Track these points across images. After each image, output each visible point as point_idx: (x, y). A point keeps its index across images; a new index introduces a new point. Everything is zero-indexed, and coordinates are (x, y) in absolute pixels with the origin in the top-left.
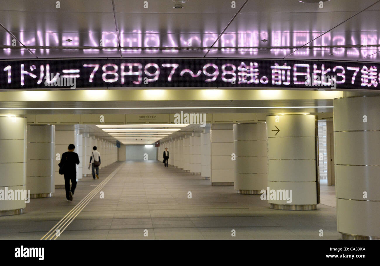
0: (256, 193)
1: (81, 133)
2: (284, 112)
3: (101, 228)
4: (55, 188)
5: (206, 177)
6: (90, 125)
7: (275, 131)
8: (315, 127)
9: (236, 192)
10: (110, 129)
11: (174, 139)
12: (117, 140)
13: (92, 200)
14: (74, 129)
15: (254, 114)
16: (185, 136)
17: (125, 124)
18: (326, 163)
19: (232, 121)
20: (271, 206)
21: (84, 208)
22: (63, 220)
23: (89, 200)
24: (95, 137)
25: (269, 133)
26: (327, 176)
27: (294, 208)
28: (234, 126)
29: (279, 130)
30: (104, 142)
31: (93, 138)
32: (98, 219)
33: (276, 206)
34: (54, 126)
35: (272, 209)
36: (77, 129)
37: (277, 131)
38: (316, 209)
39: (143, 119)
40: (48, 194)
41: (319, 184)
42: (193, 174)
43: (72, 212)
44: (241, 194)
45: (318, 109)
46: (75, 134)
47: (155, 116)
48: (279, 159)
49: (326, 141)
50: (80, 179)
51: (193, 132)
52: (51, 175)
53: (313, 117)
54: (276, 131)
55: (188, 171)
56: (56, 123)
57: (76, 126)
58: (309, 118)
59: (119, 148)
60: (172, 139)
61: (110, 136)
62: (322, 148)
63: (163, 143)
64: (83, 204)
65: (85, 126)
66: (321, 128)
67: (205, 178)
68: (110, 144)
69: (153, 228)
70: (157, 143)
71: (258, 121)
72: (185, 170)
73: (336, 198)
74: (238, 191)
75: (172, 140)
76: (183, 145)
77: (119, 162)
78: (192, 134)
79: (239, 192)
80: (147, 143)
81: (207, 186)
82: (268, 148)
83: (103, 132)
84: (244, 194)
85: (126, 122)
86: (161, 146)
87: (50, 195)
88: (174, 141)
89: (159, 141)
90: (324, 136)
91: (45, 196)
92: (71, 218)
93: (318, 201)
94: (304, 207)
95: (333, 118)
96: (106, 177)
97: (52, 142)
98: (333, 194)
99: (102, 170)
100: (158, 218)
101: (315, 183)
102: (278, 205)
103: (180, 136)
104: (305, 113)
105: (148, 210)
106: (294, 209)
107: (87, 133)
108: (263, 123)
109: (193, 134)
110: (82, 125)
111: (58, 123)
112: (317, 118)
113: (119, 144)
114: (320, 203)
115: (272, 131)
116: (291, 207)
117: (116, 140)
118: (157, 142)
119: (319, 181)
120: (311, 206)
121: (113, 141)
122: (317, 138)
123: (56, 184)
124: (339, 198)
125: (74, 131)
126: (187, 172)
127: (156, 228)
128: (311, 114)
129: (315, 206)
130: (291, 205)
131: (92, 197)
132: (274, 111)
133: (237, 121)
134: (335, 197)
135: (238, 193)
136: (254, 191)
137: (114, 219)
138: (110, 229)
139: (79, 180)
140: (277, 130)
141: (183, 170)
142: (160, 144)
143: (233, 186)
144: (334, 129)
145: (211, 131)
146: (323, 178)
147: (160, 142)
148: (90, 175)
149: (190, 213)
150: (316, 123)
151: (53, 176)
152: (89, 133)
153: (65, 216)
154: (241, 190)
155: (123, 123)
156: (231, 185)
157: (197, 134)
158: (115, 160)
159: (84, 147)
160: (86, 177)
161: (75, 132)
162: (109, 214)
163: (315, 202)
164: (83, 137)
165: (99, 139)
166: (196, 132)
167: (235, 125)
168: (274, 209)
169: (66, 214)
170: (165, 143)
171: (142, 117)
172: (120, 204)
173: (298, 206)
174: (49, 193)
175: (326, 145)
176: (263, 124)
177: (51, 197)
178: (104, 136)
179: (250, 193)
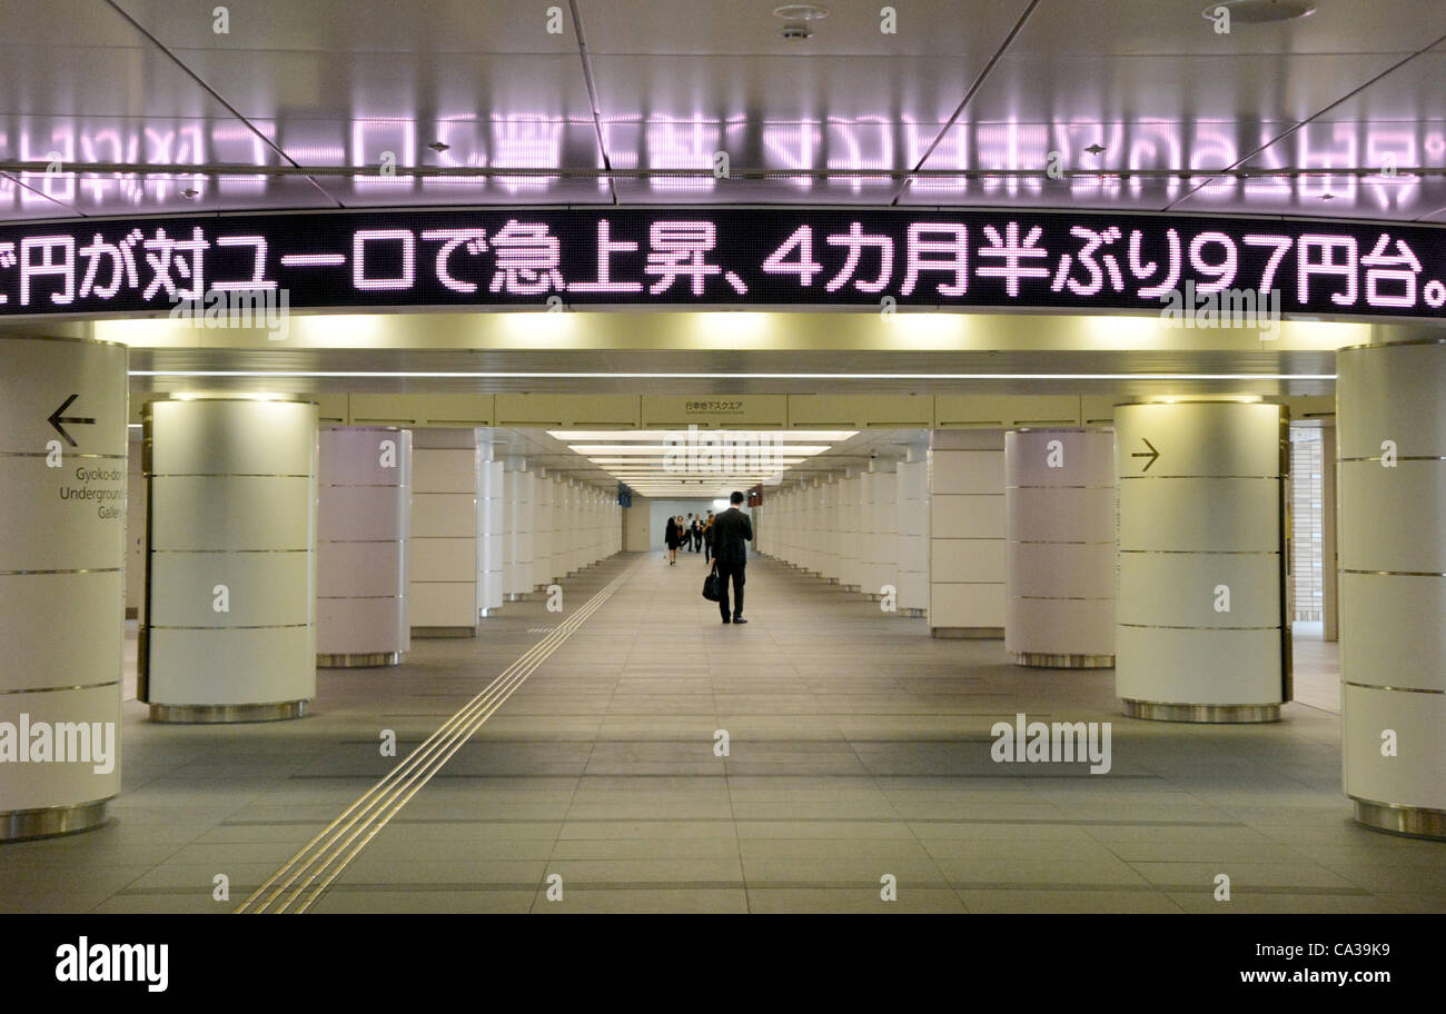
0: (1077, 665)
1: (498, 456)
2: (1175, 393)
3: (553, 772)
4: (413, 638)
5: (912, 610)
6: (531, 431)
7: (1142, 455)
8: (1281, 444)
9: (1013, 660)
10: (594, 445)
11: (809, 481)
12: (620, 481)
13: (528, 678)
14: (474, 444)
15: (1074, 399)
16: (844, 471)
17: (641, 429)
18: (1320, 565)
19: (1000, 423)
20: (1125, 709)
21: (501, 703)
22: (433, 742)
23: (520, 679)
24: (547, 471)
25: (1123, 462)
26: (1321, 609)
27: (1203, 716)
28: (1006, 437)
29: (1155, 455)
30: (577, 488)
31: (538, 476)
32: (547, 741)
33: (1143, 707)
34: (410, 432)
35: (1131, 717)
36: (486, 442)
37: (1151, 458)
38: (1277, 721)
39: (701, 413)
40: (389, 655)
41: (1290, 634)
42: (870, 598)
43: (461, 716)
44: (1029, 667)
45: (1292, 383)
46: (478, 461)
47: (741, 404)
48: (1157, 552)
49: (1319, 491)
50: (496, 609)
51: (873, 457)
52: (398, 594)
53: (1273, 411)
54: (1148, 455)
55: (855, 589)
56: (413, 422)
57: (479, 432)
58: (1258, 416)
59: (629, 509)
60: (804, 480)
61: (597, 469)
62: (1308, 515)
63: (774, 492)
64: (498, 691)
65: (514, 432)
66: (1305, 448)
67: (908, 613)
68: (595, 494)
69: (726, 776)
70: (754, 494)
71: (1089, 422)
72: (845, 586)
73: (1342, 682)
74: (1018, 655)
75: (803, 485)
76: (840, 502)
77: (626, 555)
78: (867, 465)
79: (1022, 661)
80: (718, 494)
81: (919, 639)
82: (1118, 515)
83: (574, 454)
84: (1039, 668)
85: (645, 421)
86: (766, 502)
87: (396, 660)
88: (810, 488)
89: (759, 488)
90: (1314, 476)
91: (380, 660)
92: (458, 735)
93: (1286, 694)
94: (1240, 713)
95: (1334, 414)
96: (583, 602)
97: (402, 486)
98: (1333, 669)
99: (570, 581)
100: (743, 741)
101: (1278, 632)
102: (1150, 706)
103: (827, 471)
104: (1246, 398)
105: (713, 715)
106: (1204, 720)
107: (518, 456)
108: (1106, 428)
109: (871, 464)
110: (501, 429)
111: (422, 423)
112: (1286, 414)
113: (626, 496)
114: (1291, 699)
115: (1134, 455)
116: (1194, 711)
117: (617, 483)
118: (754, 489)
119: (1291, 626)
120: (1264, 708)
121: (605, 483)
122: (1286, 482)
123: (413, 625)
124: (1352, 684)
125: (474, 449)
126: (850, 591)
127: (738, 775)
128: (1267, 399)
129: (1276, 708)
130: (1194, 706)
131: (530, 669)
132: (1140, 387)
133: (1016, 423)
134: (1339, 680)
135: (1020, 663)
136: (1072, 657)
137: (596, 742)
138: (585, 775)
139: (492, 613)
140: (1151, 452)
141: (837, 584)
142: (765, 498)
143: (1003, 639)
144: (1340, 452)
145: (929, 453)
146: (1310, 617)
147: (764, 489)
148: (528, 595)
149: (849, 727)
150: (1285, 432)
151: (404, 596)
152: (528, 456)
153: (440, 727)
154: (1027, 655)
155: (633, 424)
156: (996, 635)
157: (884, 464)
158: (612, 546)
159: (507, 503)
160: (515, 601)
161: (479, 452)
162: (583, 727)
163: (1275, 696)
164: (505, 471)
165: (559, 479)
166: (883, 457)
167: (1009, 436)
168: (1134, 718)
169: (442, 724)
170: (778, 494)
171: (696, 405)
172: (619, 694)
173: (1217, 710)
174: (393, 654)
175: (1320, 506)
176: (1107, 432)
177: (399, 665)
178: (577, 467)
179: (1060, 664)
